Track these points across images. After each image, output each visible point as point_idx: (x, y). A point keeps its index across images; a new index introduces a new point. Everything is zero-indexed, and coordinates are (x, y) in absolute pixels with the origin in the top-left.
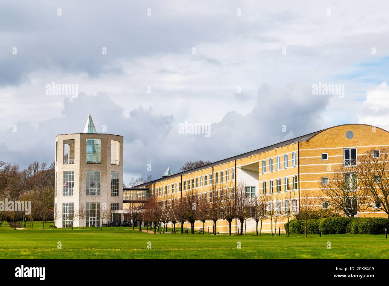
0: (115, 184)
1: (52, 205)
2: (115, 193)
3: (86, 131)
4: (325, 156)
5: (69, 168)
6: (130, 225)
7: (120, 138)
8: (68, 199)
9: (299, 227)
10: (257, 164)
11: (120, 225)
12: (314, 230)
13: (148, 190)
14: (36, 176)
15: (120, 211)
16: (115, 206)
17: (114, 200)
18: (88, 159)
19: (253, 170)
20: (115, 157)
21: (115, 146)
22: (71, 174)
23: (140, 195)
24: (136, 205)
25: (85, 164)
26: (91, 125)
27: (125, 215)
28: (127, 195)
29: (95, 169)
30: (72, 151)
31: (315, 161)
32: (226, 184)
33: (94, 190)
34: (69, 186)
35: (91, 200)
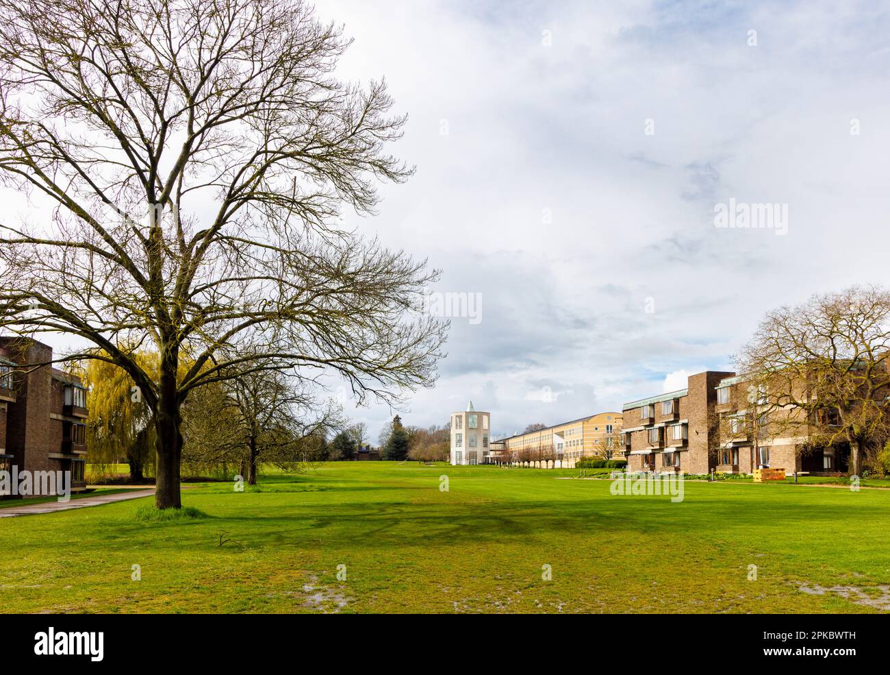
0: (485, 440)
1: (449, 452)
2: (486, 446)
3: (468, 410)
4: (596, 429)
5: (459, 431)
6: (494, 464)
7: (488, 414)
8: (459, 449)
9: (582, 464)
10: (563, 432)
11: (488, 464)
12: (589, 466)
13: (504, 444)
14: (433, 435)
15: (488, 456)
16: (485, 453)
17: (485, 450)
18: (470, 426)
19: (561, 435)
20: (485, 426)
21: (485, 418)
22: (460, 435)
23: (499, 447)
24: (497, 452)
25: (469, 429)
26: (472, 407)
27: (491, 458)
28: (492, 447)
29: (474, 432)
30: (461, 422)
31: (592, 431)
32: (546, 442)
33: (473, 444)
34: (460, 441)
35: (471, 450)
